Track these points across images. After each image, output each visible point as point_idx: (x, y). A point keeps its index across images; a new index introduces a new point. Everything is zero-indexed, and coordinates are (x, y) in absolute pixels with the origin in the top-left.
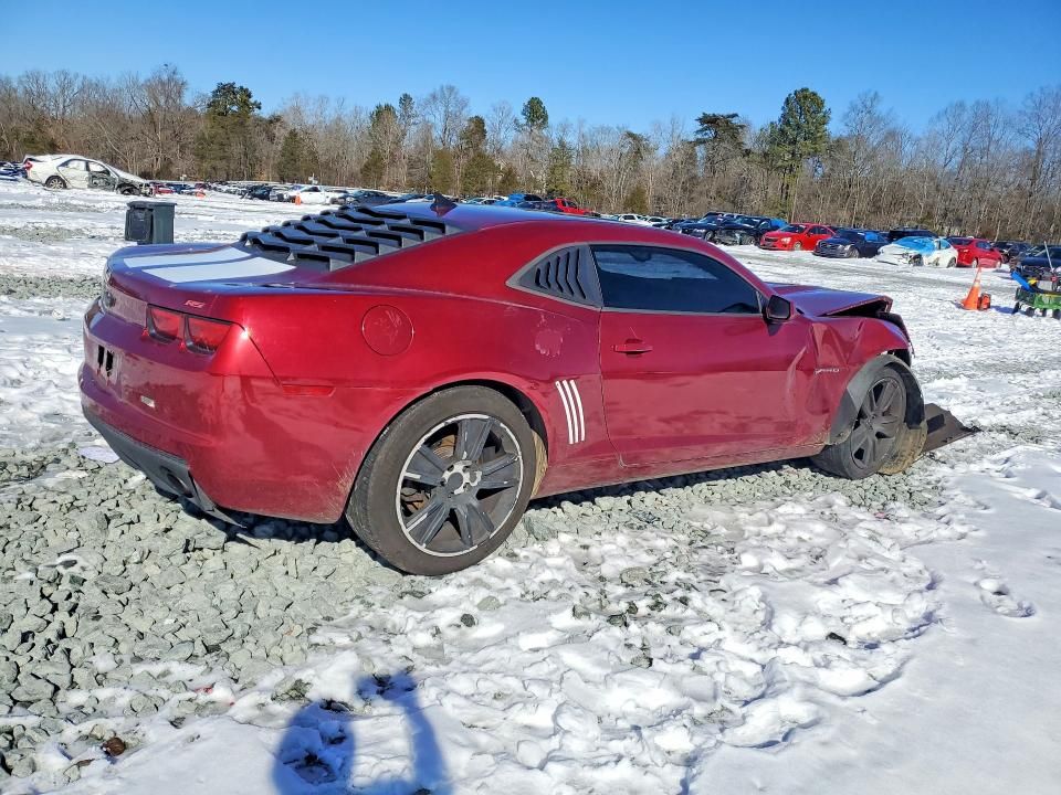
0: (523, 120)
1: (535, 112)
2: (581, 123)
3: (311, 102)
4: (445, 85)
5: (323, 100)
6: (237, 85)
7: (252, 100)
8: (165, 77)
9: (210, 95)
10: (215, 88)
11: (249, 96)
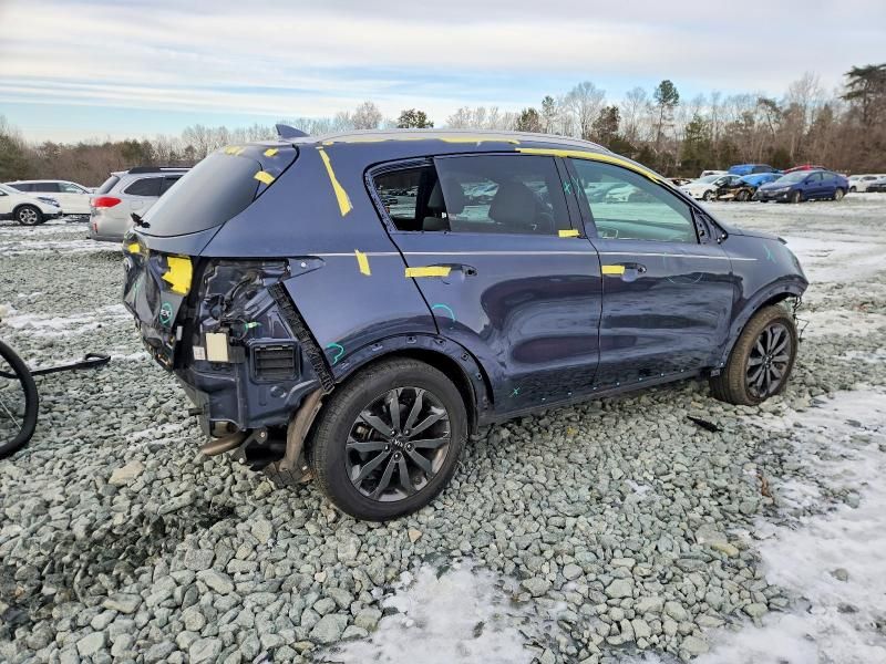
0: (655, 103)
1: (667, 93)
2: (716, 96)
3: (472, 115)
4: (582, 83)
5: (481, 112)
6: (416, 111)
7: (427, 121)
8: (366, 112)
9: (397, 121)
10: (400, 115)
11: (424, 118)
